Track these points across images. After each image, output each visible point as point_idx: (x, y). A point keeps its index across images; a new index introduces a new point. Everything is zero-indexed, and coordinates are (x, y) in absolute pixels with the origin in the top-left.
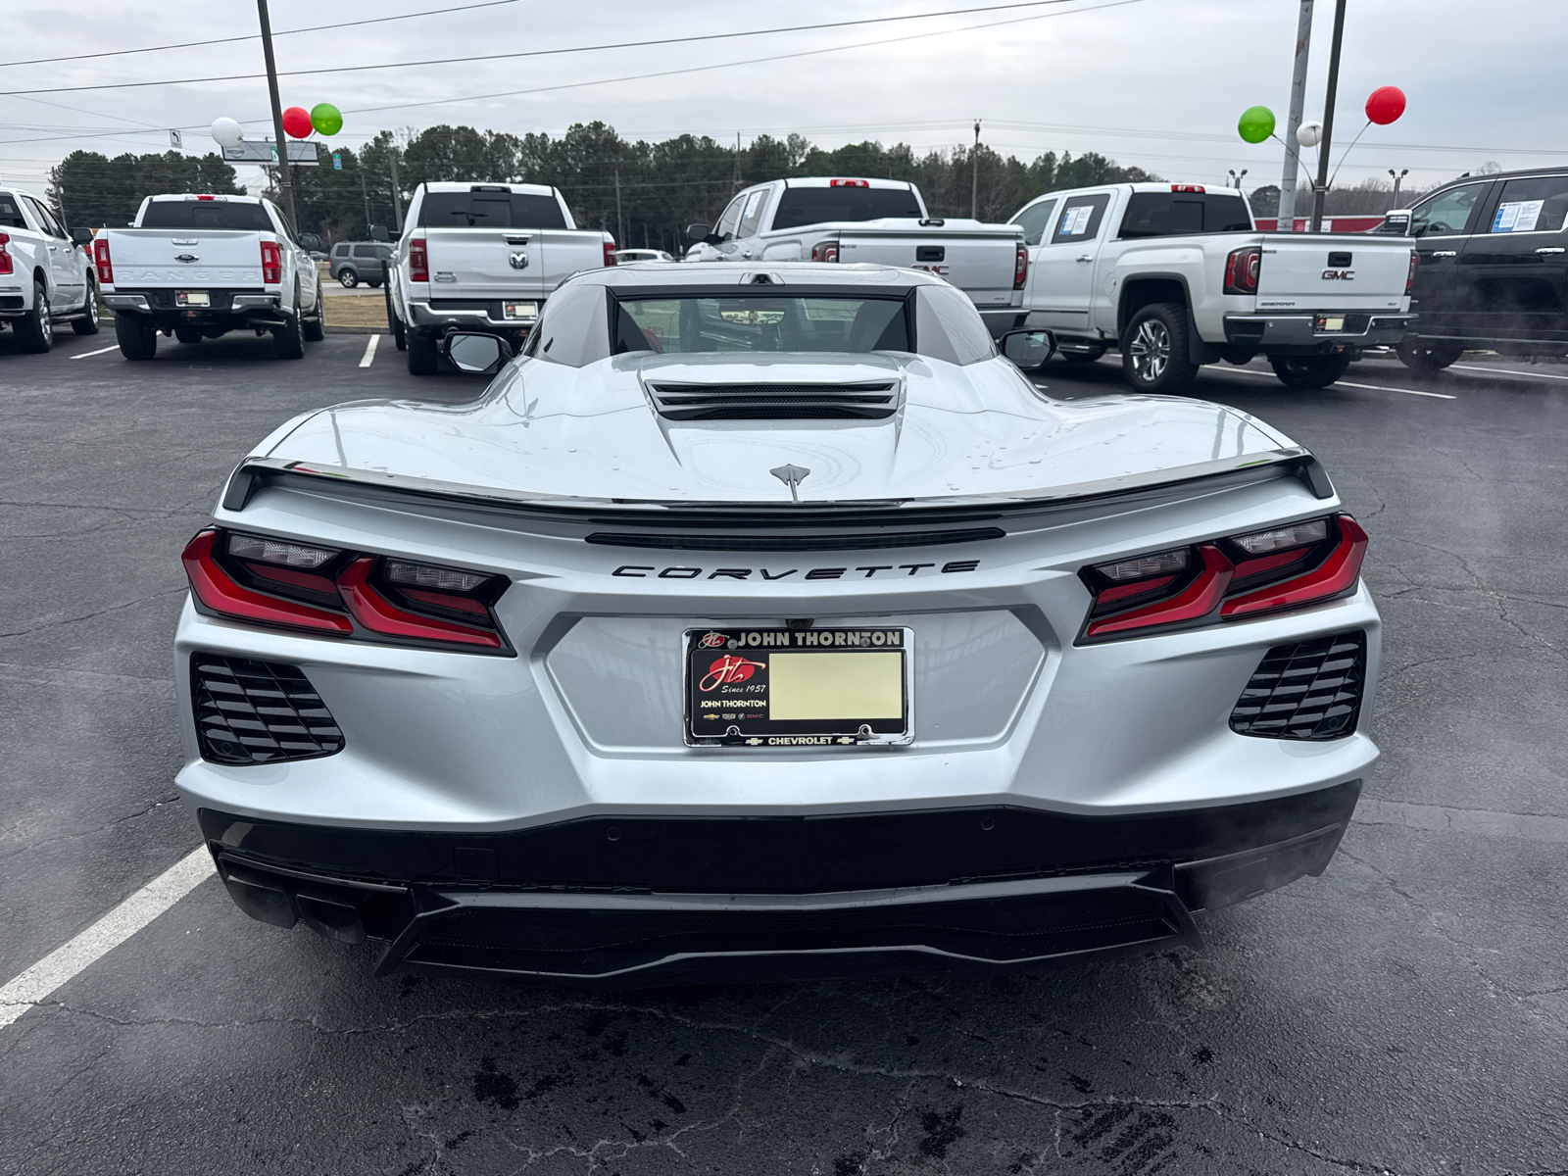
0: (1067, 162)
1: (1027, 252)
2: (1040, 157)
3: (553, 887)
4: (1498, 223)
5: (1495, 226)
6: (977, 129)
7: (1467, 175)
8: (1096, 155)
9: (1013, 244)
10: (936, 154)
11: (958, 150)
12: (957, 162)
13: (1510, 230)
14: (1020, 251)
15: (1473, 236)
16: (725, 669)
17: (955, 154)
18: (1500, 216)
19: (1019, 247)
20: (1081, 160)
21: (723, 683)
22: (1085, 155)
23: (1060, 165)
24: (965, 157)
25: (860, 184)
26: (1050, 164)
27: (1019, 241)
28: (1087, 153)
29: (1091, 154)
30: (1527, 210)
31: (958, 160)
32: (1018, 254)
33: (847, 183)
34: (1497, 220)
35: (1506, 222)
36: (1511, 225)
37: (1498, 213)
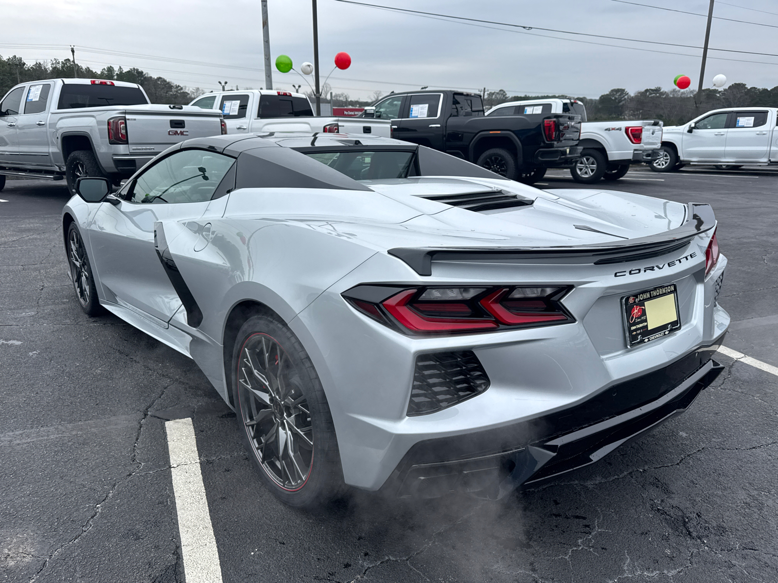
0: (121, 73)
1: (225, 124)
2: (104, 69)
3: (583, 426)
4: (412, 114)
5: (410, 115)
6: (73, 51)
7: (393, 92)
8: (137, 70)
9: (218, 119)
10: (40, 64)
11: (55, 62)
12: (54, 68)
13: (417, 117)
14: (223, 123)
15: (403, 119)
16: (635, 312)
17: (53, 64)
18: (412, 111)
19: (222, 121)
20: (129, 72)
21: (636, 318)
22: (131, 69)
23: (117, 74)
24: (59, 66)
25: (109, 83)
26: (112, 73)
27: (221, 118)
28: (132, 68)
29: (134, 68)
30: (422, 108)
31: (55, 67)
32: (222, 125)
33: (101, 83)
34: (411, 112)
35: (414, 114)
36: (416, 115)
37: (411, 109)
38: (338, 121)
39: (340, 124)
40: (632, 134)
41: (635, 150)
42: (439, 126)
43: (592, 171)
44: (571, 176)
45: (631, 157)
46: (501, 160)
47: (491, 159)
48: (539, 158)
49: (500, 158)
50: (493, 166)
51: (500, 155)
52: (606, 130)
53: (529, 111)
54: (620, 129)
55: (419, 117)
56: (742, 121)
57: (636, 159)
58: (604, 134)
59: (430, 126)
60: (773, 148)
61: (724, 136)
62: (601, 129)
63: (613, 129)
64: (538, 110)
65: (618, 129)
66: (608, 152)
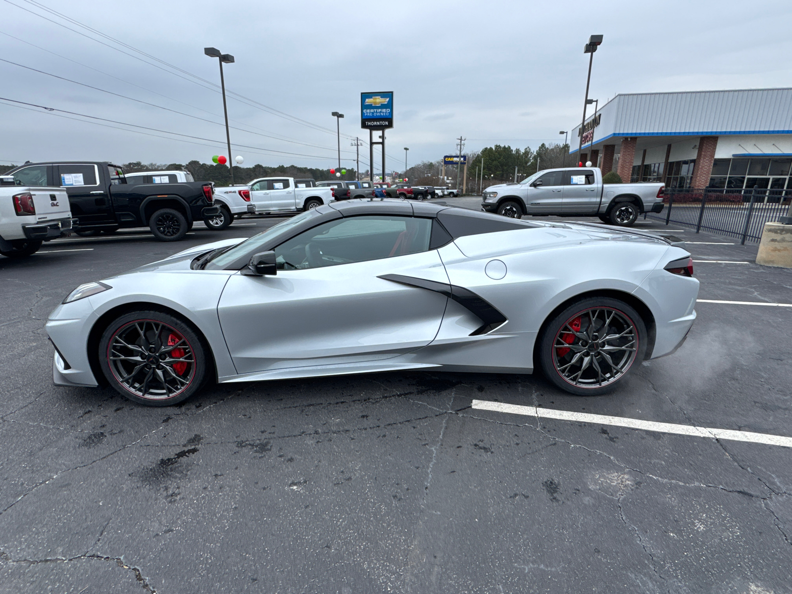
5: (63, 183)
13: (72, 185)
30: (76, 177)
34: (63, 180)
36: (71, 183)
37: (62, 178)
38: (29, 190)
39: (32, 193)
40: (244, 196)
41: (248, 206)
42: (102, 192)
43: (221, 221)
44: (206, 226)
45: (246, 210)
46: (173, 218)
47: (163, 217)
48: (205, 214)
49: (171, 216)
50: (166, 222)
51: (171, 214)
52: (225, 193)
53: (157, 180)
54: (235, 192)
55: (74, 184)
56: (277, 185)
57: (249, 211)
58: (225, 196)
59: (91, 192)
60: (297, 201)
61: (269, 195)
62: (221, 192)
63: (230, 192)
64: (166, 180)
65: (233, 192)
66: (230, 208)
